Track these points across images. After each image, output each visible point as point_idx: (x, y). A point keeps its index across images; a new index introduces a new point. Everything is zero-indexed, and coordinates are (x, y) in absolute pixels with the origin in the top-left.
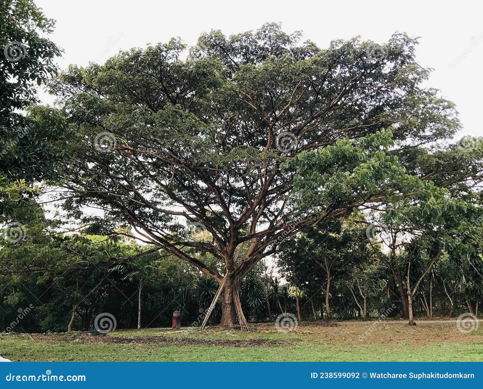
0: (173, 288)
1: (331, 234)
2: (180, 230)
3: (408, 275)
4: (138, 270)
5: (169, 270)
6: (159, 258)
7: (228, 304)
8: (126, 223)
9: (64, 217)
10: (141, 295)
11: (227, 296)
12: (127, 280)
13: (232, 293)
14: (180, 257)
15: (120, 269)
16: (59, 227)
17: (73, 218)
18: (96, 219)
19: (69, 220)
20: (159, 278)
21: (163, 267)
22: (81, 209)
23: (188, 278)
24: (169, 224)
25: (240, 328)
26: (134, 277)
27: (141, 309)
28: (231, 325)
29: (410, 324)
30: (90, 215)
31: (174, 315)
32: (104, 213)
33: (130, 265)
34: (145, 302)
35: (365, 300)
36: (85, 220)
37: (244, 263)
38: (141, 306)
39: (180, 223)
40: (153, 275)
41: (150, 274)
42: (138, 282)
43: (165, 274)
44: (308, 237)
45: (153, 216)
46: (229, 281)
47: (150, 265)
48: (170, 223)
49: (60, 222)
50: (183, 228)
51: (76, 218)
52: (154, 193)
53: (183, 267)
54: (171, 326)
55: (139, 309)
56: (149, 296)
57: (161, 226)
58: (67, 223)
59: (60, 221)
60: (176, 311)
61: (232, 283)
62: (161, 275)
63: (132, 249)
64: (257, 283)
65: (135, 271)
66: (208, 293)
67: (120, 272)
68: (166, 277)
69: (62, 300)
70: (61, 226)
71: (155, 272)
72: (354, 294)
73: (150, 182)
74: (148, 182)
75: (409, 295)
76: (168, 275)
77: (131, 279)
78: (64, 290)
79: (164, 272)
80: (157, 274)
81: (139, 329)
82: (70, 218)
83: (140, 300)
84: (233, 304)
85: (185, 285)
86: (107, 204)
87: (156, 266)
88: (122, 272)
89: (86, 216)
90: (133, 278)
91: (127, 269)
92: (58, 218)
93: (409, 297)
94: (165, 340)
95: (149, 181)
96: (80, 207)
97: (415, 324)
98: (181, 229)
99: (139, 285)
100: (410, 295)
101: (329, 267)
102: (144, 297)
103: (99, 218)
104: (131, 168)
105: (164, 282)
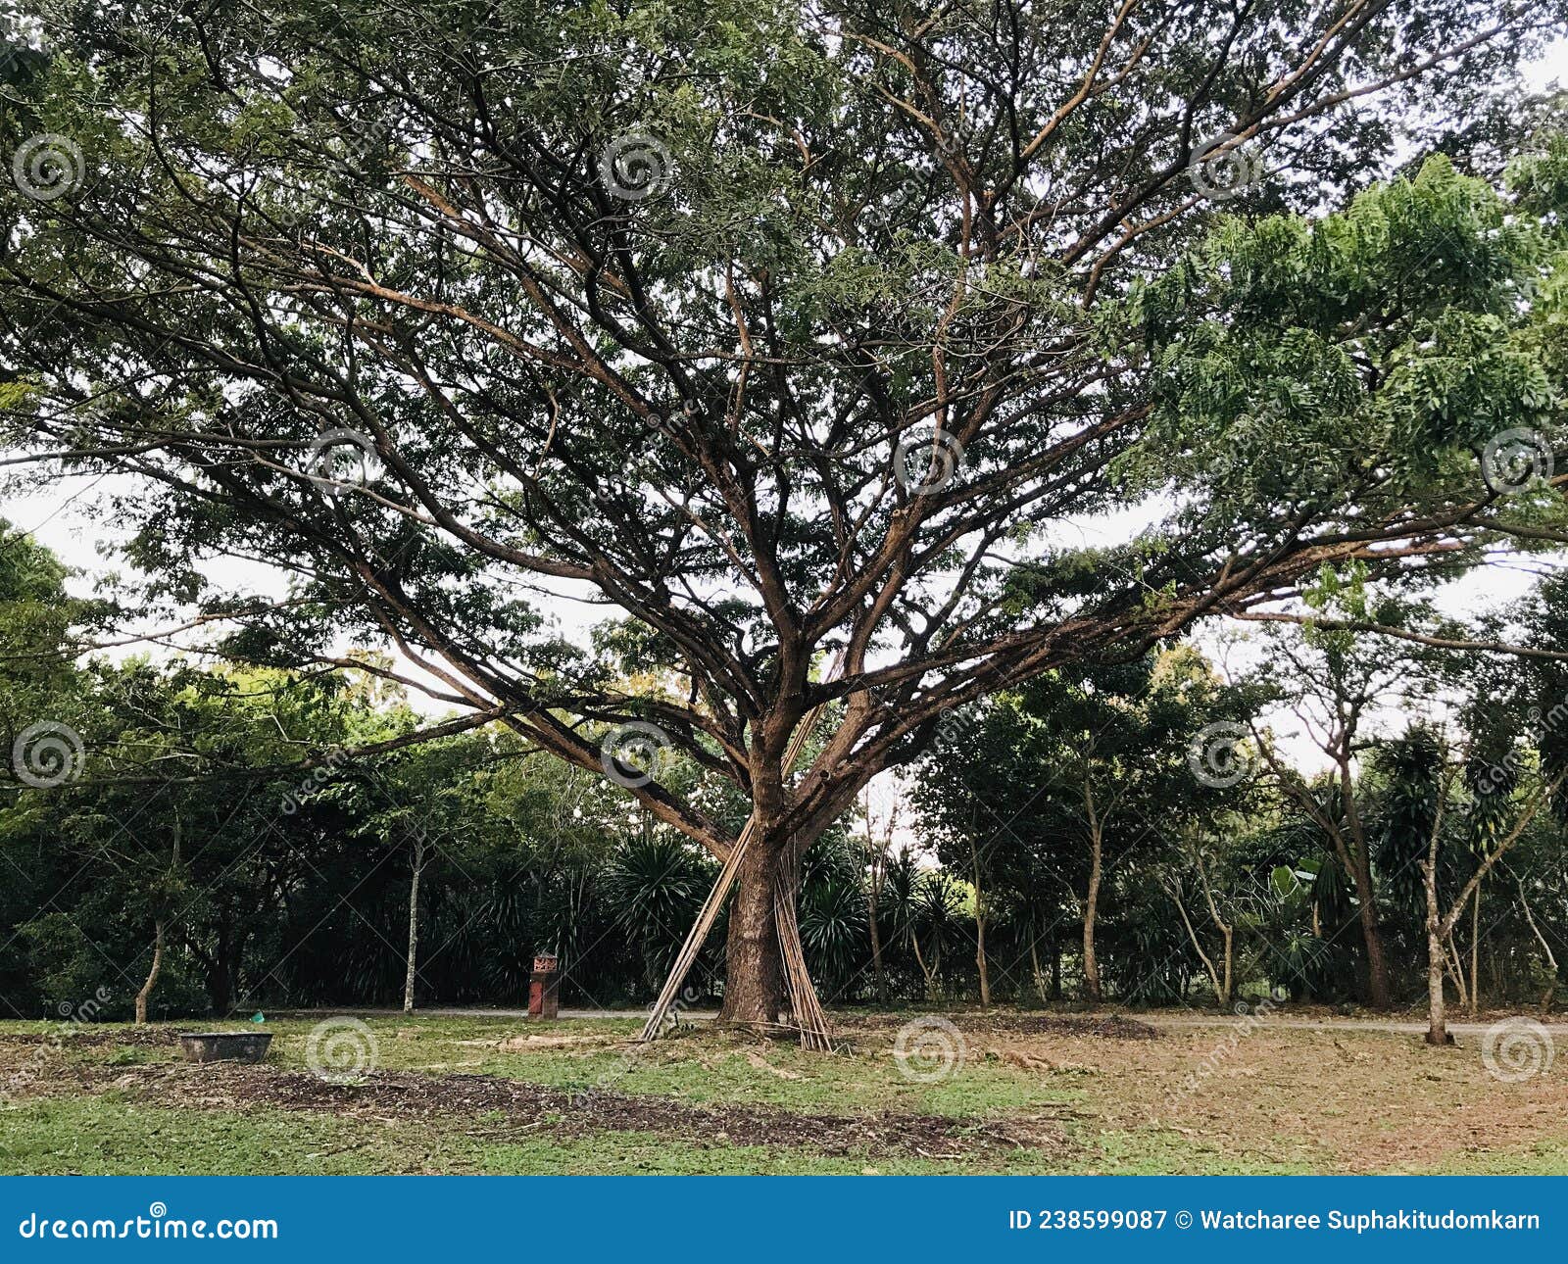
0: (536, 872)
1: (1113, 701)
2: (569, 665)
3: (1432, 855)
4: (412, 803)
5: (522, 805)
6: (488, 762)
7: (752, 941)
8: (368, 631)
9: (134, 591)
10: (420, 891)
11: (750, 912)
12: (370, 838)
13: (768, 900)
14: (571, 757)
15: (346, 795)
16: (111, 630)
17: (167, 600)
18: (258, 607)
19: (151, 606)
20: (486, 832)
21: (503, 796)
22: (198, 566)
23: (590, 839)
24: (528, 640)
25: (797, 1035)
26: (397, 826)
27: (418, 944)
28: (760, 1022)
29: (1429, 1038)
30: (232, 589)
31: (538, 966)
32: (289, 587)
33: (382, 784)
34: (434, 914)
35: (1229, 939)
36: (215, 609)
37: (827, 784)
38: (418, 932)
39: (567, 640)
40: (466, 823)
41: (452, 817)
42: (410, 844)
43: (508, 822)
44: (1025, 707)
45: (469, 606)
46: (760, 856)
47: (454, 784)
48: (532, 636)
49: (115, 609)
50: (579, 655)
51: (181, 599)
52: (474, 517)
53: (571, 796)
54: (524, 1006)
55: (412, 942)
56: (451, 895)
57: (499, 647)
58: (143, 613)
59: (114, 605)
60: (544, 955)
61: (772, 859)
62: (493, 823)
63: (393, 727)
64: (836, 863)
65: (402, 805)
66: (660, 894)
67: (347, 809)
68: (510, 831)
69: (115, 905)
70: (120, 624)
71: (471, 811)
72: (1189, 915)
73: (463, 474)
74: (454, 474)
75: (1433, 929)
76: (520, 823)
77: (383, 834)
78: (124, 864)
79: (505, 812)
80: (479, 820)
81: (410, 1013)
82: (156, 598)
83: (413, 910)
84: (770, 943)
85: (576, 862)
86: (299, 554)
87: (475, 791)
88: (353, 807)
89: (219, 592)
90: (393, 830)
91: (370, 798)
92: (107, 595)
93: (1433, 937)
94: (502, 1100)
95: (458, 470)
96: (194, 559)
97: (1449, 1039)
98: (572, 659)
99: (414, 856)
100: (1437, 932)
101: (1099, 816)
102: (431, 900)
103: (269, 602)
104: (389, 413)
105: (503, 848)
